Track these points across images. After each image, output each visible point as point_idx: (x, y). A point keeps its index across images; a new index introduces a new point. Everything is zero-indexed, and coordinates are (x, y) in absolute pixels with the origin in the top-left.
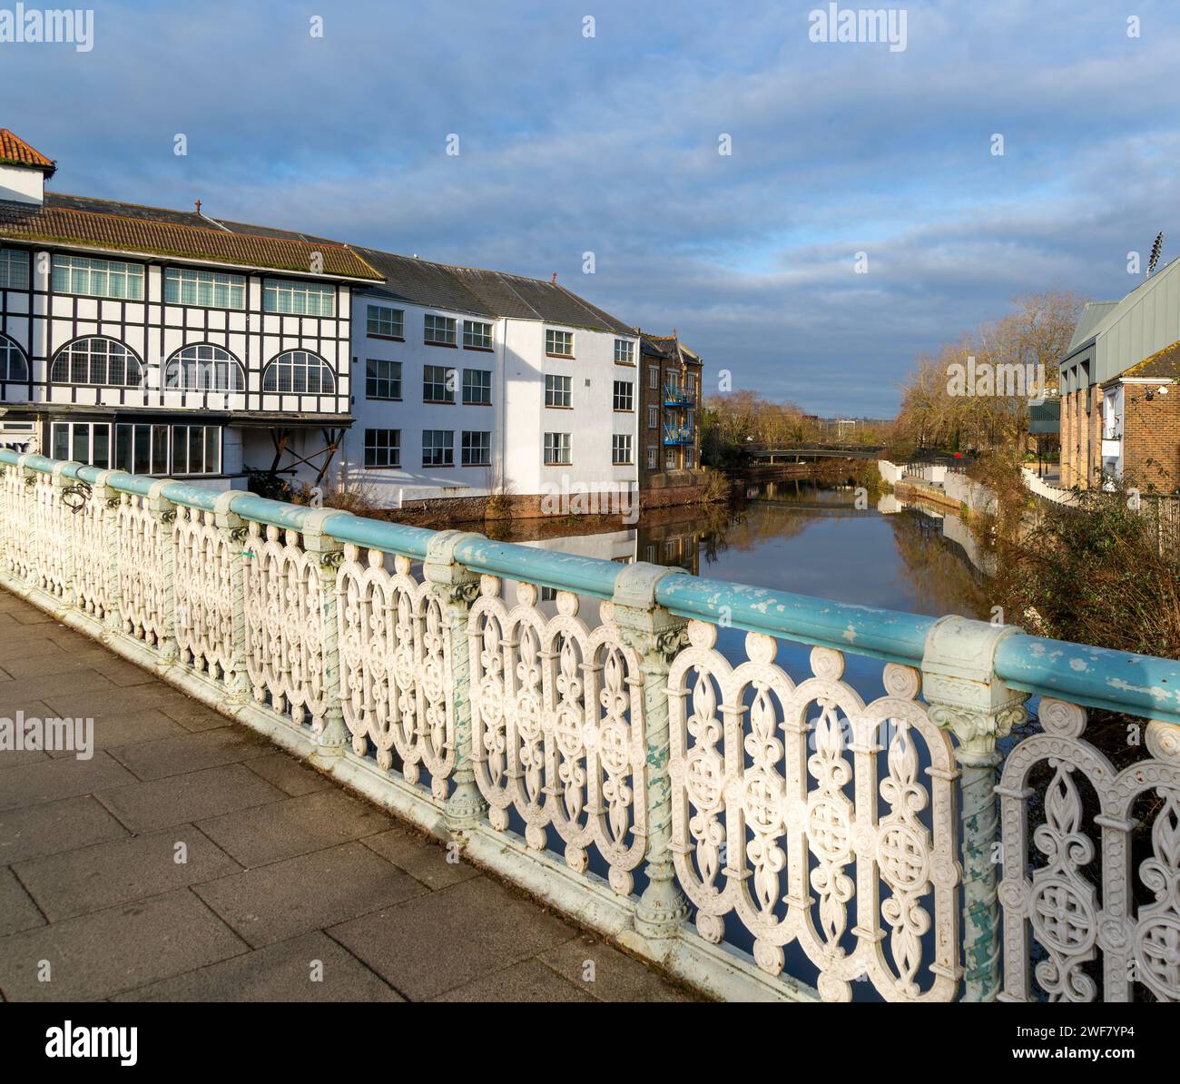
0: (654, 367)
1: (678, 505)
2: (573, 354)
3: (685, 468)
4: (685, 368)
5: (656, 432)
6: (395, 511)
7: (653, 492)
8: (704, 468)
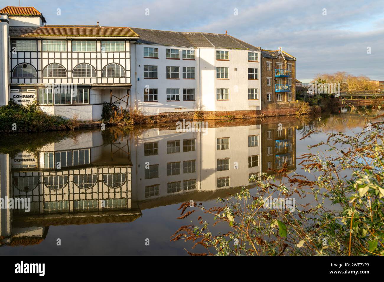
0: (269, 63)
1: (282, 116)
2: (229, 59)
3: (287, 101)
4: (286, 62)
5: (271, 87)
6: (156, 116)
7: (270, 110)
8: (297, 101)
